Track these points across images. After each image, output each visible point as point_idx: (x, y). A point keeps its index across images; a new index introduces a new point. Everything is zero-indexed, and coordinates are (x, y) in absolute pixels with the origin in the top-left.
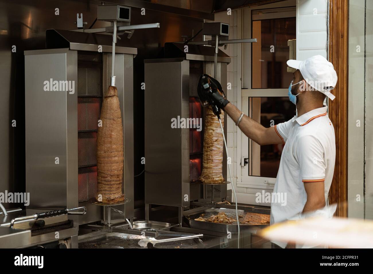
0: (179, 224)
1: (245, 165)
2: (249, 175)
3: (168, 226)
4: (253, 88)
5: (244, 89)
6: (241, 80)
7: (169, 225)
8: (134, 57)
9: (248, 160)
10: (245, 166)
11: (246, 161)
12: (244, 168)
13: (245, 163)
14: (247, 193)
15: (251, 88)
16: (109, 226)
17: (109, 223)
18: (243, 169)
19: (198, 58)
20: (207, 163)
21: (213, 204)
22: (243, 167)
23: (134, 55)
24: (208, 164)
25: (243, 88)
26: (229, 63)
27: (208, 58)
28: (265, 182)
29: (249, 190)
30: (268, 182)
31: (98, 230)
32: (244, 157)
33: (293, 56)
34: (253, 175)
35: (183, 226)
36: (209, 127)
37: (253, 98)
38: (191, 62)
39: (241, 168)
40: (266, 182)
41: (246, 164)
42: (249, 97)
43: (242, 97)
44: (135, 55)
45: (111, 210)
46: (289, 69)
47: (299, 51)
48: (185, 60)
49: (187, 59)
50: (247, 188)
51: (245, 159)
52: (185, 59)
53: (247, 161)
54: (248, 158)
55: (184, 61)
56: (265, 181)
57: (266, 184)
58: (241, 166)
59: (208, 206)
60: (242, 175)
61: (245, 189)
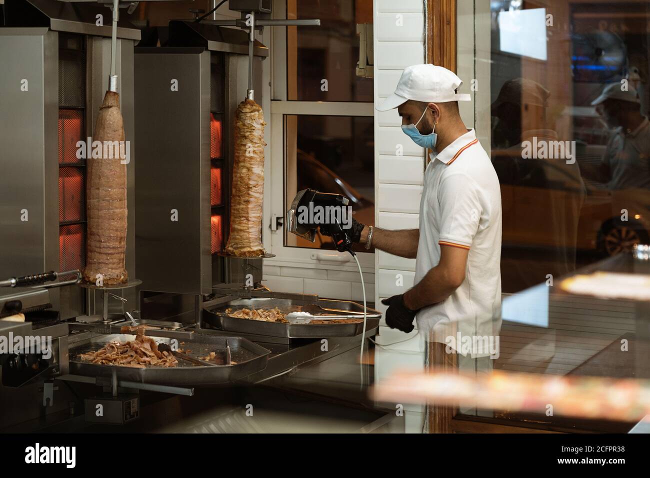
0: (196, 324)
1: (277, 229)
2: (284, 246)
3: (178, 328)
4: (289, 99)
5: (274, 100)
6: (270, 86)
7: (180, 326)
8: (135, 45)
9: (283, 219)
10: (278, 231)
11: (279, 221)
12: (276, 233)
13: (279, 224)
14: (282, 275)
15: (286, 99)
16: (106, 324)
17: (105, 319)
18: (274, 236)
19: (226, 47)
20: (240, 223)
21: (247, 292)
22: (274, 232)
23: (134, 40)
24: (241, 225)
25: (272, 99)
26: (265, 57)
27: (238, 48)
28: (312, 258)
29: (285, 270)
30: (317, 257)
31: (85, 330)
32: (275, 215)
33: (367, 49)
34: (288, 245)
35: (202, 327)
36: (242, 164)
37: (288, 116)
38: (213, 53)
39: (271, 233)
40: (315, 258)
41: (279, 227)
42: (284, 115)
43: (271, 114)
44: (137, 40)
45: (108, 297)
46: (359, 71)
47: (377, 42)
48: (205, 50)
49: (209, 49)
50: (280, 267)
51: (278, 218)
52: (207, 49)
53: (282, 221)
54: (282, 216)
55: (205, 52)
56: (313, 256)
57: (315, 261)
58: (272, 231)
59: (238, 294)
60: (272, 246)
61: (278, 269)
